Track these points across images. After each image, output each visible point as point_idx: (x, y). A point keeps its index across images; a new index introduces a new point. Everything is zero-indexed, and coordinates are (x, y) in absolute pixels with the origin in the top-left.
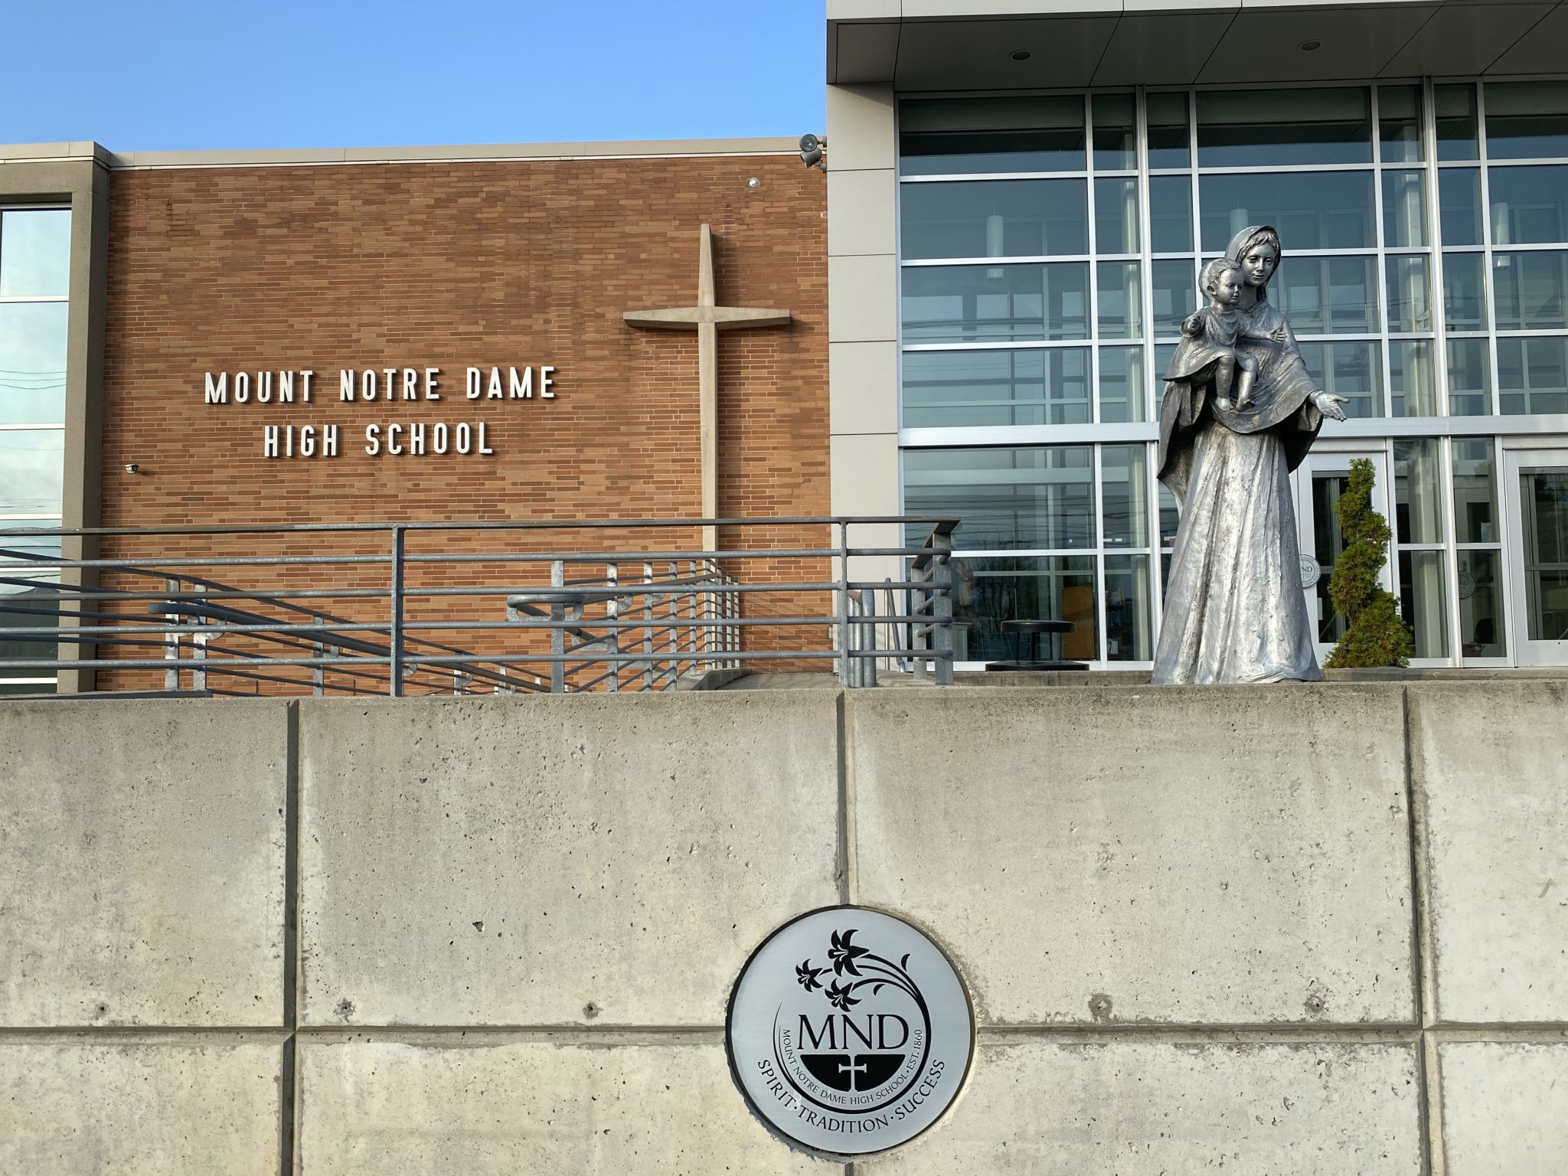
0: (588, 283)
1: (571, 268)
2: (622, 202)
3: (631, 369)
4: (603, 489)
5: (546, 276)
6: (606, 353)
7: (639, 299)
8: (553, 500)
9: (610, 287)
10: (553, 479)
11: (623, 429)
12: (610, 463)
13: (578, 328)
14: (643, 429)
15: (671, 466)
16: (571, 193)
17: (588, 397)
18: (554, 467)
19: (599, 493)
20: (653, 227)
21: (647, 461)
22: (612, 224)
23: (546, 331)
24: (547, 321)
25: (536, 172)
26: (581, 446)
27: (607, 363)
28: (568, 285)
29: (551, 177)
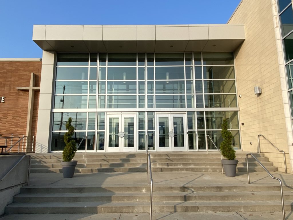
0: (13, 82)
1: (10, 80)
2: (20, 69)
3: (19, 97)
4: (11, 118)
5: (5, 81)
6: (14, 94)
7: (21, 85)
8: (2, 120)
9: (16, 83)
10: (2, 117)
11: (16, 108)
12: (13, 114)
13: (10, 90)
14: (19, 108)
15: (24, 115)
16: (11, 67)
17: (10, 102)
18: (3, 115)
19: (10, 119)
20: (25, 73)
21: (20, 114)
22: (18, 72)
23: (4, 91)
24: (4, 89)
25: (5, 63)
26: (8, 111)
27: (15, 96)
28: (8, 83)
29: (8, 64)
